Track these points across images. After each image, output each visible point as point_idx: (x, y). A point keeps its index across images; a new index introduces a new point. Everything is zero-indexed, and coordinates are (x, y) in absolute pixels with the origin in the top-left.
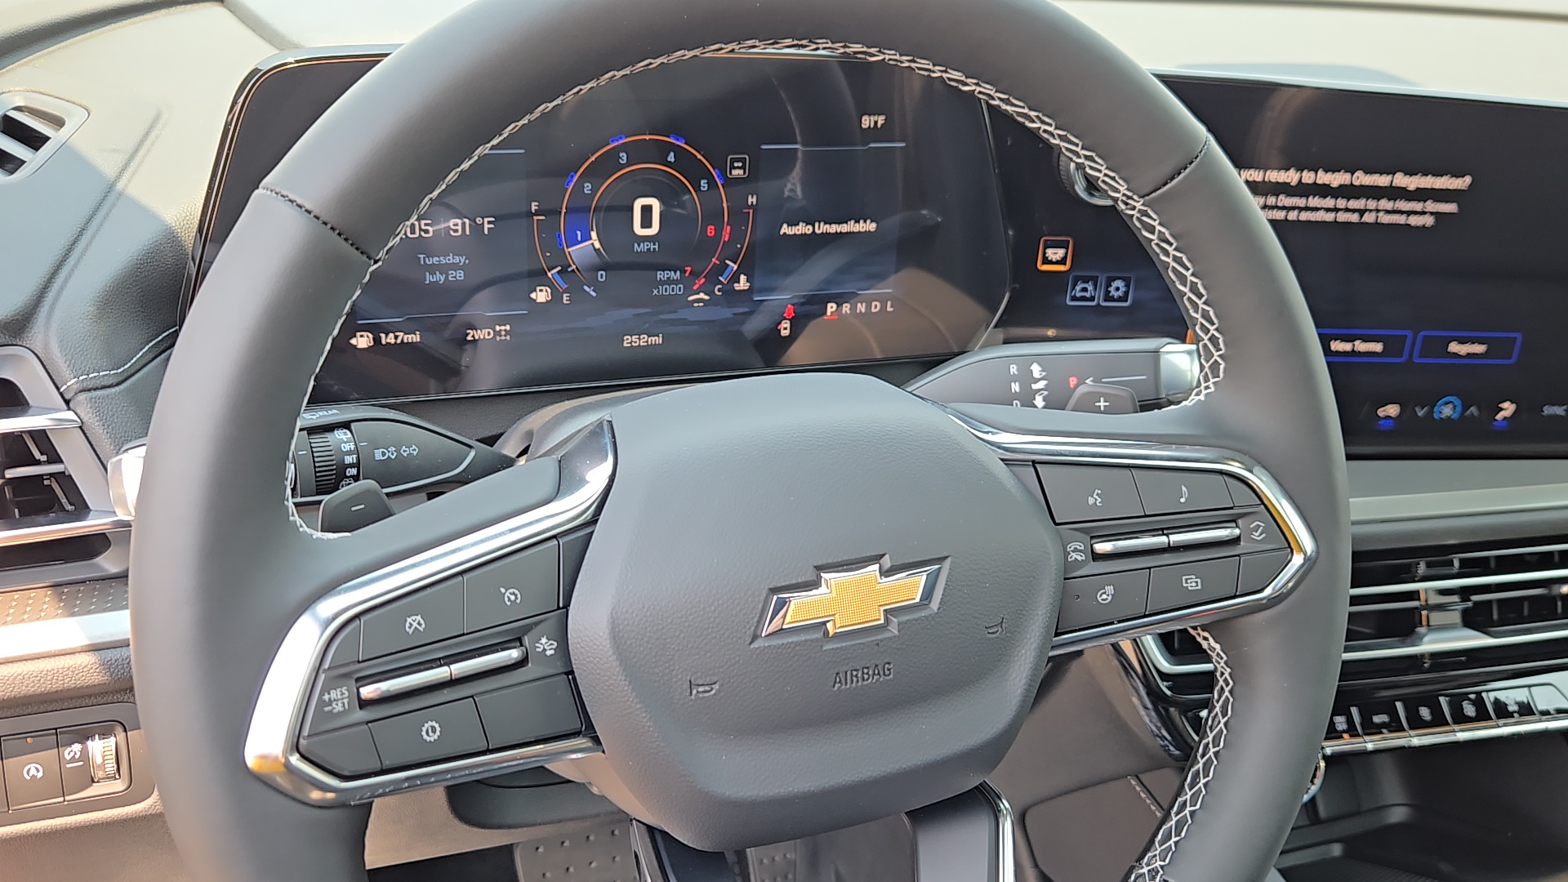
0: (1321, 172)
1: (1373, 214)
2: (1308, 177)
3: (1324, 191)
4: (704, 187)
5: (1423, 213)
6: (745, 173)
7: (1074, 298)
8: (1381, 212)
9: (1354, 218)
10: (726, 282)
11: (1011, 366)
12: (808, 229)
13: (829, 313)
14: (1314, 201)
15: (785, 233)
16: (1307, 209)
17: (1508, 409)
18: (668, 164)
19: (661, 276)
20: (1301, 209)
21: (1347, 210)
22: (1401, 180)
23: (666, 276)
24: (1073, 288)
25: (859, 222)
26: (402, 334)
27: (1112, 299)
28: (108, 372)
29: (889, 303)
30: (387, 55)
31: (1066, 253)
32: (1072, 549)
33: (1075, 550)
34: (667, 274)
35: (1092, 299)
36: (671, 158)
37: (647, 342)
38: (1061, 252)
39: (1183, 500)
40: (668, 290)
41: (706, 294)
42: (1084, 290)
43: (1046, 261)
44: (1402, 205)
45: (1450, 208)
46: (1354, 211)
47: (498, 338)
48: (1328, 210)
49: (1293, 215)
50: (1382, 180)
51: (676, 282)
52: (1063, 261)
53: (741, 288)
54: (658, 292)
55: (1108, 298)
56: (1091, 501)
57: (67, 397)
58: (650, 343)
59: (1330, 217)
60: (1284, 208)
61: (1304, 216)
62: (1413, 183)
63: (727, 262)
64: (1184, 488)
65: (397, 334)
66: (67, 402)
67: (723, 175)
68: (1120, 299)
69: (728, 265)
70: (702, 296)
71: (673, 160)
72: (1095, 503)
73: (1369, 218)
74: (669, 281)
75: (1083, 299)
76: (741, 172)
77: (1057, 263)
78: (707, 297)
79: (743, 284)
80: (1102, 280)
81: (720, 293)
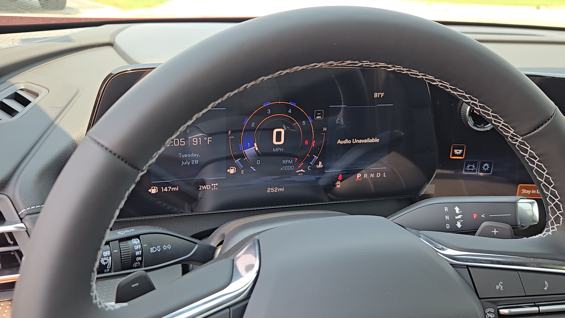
4: (304, 124)
6: (322, 118)
7: (466, 171)
10: (312, 165)
11: (445, 208)
12: (349, 142)
13: (358, 178)
15: (339, 143)
18: (289, 114)
19: (284, 162)
23: (286, 162)
24: (466, 167)
25: (372, 139)
26: (171, 187)
27: (484, 172)
28: (40, 206)
29: (384, 173)
30: (154, 68)
31: (463, 152)
32: (488, 311)
33: (490, 312)
34: (287, 161)
35: (475, 171)
36: (290, 111)
37: (277, 190)
38: (461, 151)
39: (546, 288)
40: (287, 168)
41: (303, 170)
42: (471, 167)
43: (454, 155)
47: (213, 189)
51: (291, 165)
52: (461, 155)
53: (320, 167)
54: (283, 169)
55: (482, 171)
56: (498, 287)
57: (21, 217)
58: (279, 191)
63: (314, 155)
64: (546, 282)
65: (169, 187)
66: (21, 219)
67: (312, 118)
68: (487, 172)
69: (314, 157)
70: (302, 170)
71: (290, 112)
72: (500, 288)
74: (288, 164)
75: (471, 171)
76: (320, 117)
77: (459, 155)
78: (304, 171)
79: (320, 165)
80: (479, 163)
81: (310, 169)
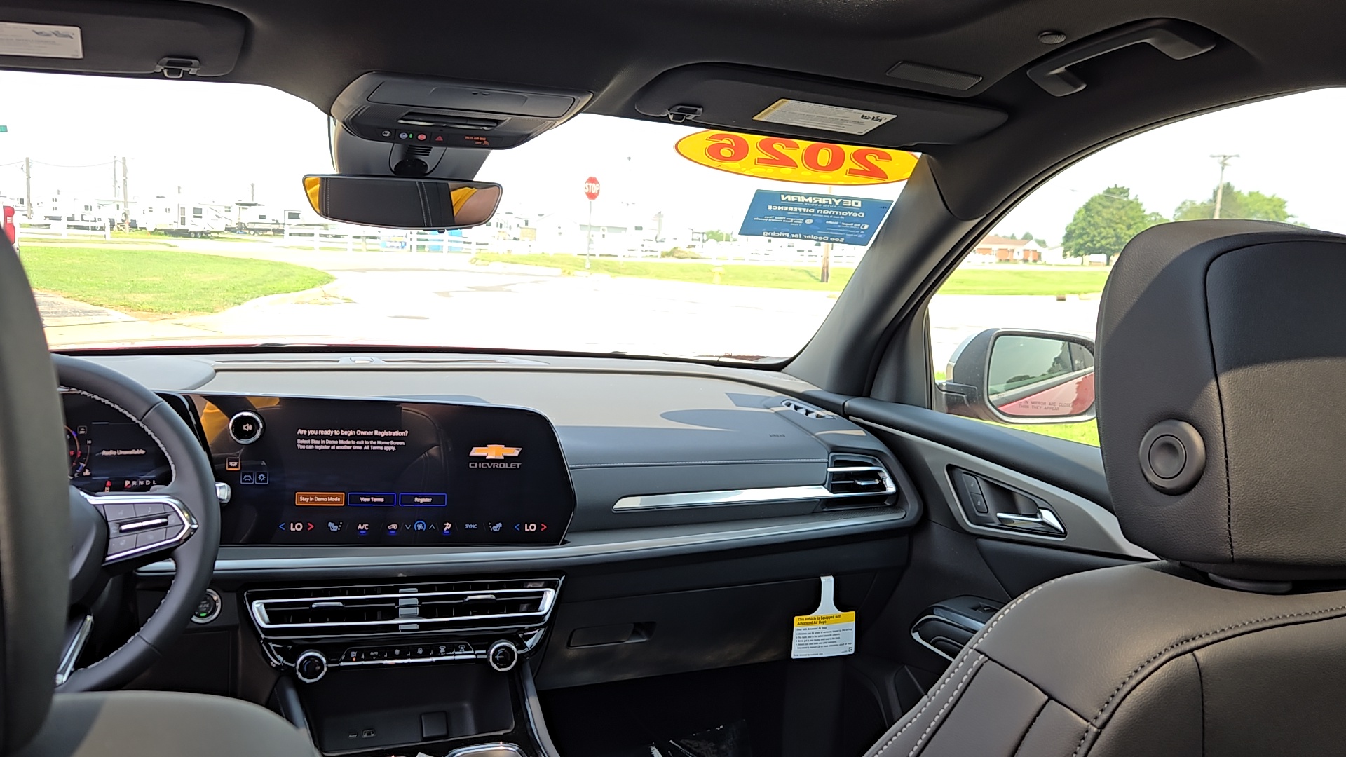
0: (342, 431)
1: (368, 447)
2: (337, 433)
3: (345, 438)
5: (390, 445)
7: (243, 481)
8: (372, 446)
9: (360, 448)
10: (80, 472)
12: (114, 453)
13: (127, 485)
14: (342, 442)
15: (104, 454)
16: (338, 445)
17: (448, 526)
20: (336, 445)
21: (356, 445)
22: (377, 433)
24: (243, 477)
25: (137, 450)
27: (260, 481)
29: (154, 481)
31: (238, 464)
35: (251, 481)
38: (236, 463)
42: (248, 478)
43: (230, 467)
44: (380, 443)
45: (402, 443)
46: (359, 445)
48: (348, 445)
49: (333, 447)
50: (370, 433)
52: (237, 467)
55: (258, 481)
59: (349, 448)
60: (328, 445)
61: (338, 447)
62: (383, 434)
67: (76, 433)
68: (263, 481)
69: (80, 465)
73: (367, 448)
75: (247, 481)
76: (84, 432)
77: (234, 467)
78: (72, 477)
79: (87, 473)
80: (255, 474)
81: (77, 476)
